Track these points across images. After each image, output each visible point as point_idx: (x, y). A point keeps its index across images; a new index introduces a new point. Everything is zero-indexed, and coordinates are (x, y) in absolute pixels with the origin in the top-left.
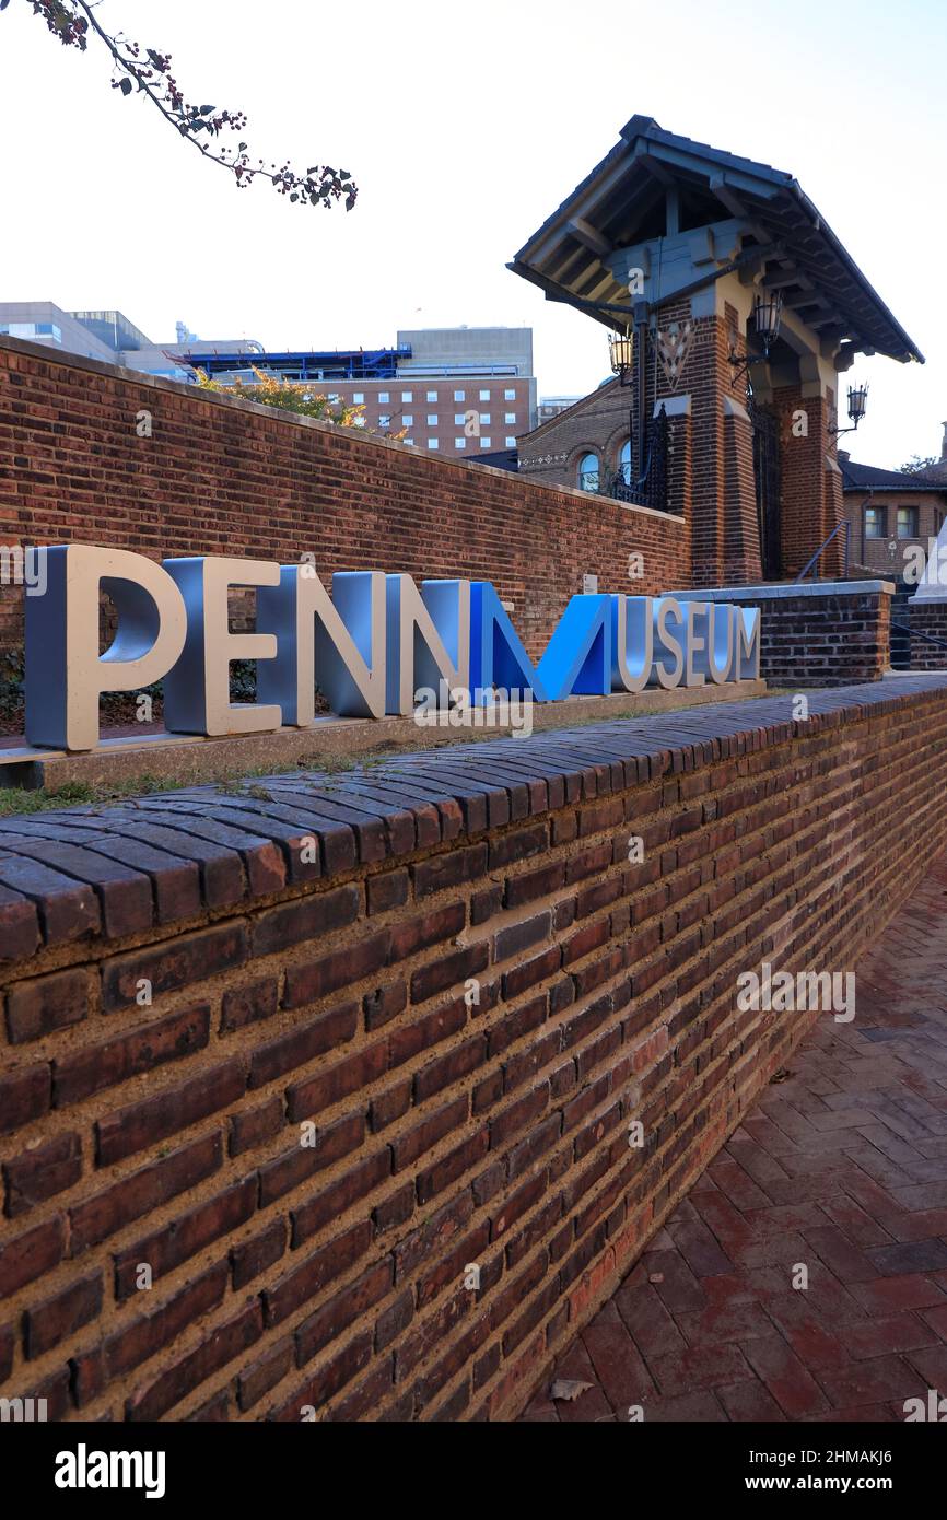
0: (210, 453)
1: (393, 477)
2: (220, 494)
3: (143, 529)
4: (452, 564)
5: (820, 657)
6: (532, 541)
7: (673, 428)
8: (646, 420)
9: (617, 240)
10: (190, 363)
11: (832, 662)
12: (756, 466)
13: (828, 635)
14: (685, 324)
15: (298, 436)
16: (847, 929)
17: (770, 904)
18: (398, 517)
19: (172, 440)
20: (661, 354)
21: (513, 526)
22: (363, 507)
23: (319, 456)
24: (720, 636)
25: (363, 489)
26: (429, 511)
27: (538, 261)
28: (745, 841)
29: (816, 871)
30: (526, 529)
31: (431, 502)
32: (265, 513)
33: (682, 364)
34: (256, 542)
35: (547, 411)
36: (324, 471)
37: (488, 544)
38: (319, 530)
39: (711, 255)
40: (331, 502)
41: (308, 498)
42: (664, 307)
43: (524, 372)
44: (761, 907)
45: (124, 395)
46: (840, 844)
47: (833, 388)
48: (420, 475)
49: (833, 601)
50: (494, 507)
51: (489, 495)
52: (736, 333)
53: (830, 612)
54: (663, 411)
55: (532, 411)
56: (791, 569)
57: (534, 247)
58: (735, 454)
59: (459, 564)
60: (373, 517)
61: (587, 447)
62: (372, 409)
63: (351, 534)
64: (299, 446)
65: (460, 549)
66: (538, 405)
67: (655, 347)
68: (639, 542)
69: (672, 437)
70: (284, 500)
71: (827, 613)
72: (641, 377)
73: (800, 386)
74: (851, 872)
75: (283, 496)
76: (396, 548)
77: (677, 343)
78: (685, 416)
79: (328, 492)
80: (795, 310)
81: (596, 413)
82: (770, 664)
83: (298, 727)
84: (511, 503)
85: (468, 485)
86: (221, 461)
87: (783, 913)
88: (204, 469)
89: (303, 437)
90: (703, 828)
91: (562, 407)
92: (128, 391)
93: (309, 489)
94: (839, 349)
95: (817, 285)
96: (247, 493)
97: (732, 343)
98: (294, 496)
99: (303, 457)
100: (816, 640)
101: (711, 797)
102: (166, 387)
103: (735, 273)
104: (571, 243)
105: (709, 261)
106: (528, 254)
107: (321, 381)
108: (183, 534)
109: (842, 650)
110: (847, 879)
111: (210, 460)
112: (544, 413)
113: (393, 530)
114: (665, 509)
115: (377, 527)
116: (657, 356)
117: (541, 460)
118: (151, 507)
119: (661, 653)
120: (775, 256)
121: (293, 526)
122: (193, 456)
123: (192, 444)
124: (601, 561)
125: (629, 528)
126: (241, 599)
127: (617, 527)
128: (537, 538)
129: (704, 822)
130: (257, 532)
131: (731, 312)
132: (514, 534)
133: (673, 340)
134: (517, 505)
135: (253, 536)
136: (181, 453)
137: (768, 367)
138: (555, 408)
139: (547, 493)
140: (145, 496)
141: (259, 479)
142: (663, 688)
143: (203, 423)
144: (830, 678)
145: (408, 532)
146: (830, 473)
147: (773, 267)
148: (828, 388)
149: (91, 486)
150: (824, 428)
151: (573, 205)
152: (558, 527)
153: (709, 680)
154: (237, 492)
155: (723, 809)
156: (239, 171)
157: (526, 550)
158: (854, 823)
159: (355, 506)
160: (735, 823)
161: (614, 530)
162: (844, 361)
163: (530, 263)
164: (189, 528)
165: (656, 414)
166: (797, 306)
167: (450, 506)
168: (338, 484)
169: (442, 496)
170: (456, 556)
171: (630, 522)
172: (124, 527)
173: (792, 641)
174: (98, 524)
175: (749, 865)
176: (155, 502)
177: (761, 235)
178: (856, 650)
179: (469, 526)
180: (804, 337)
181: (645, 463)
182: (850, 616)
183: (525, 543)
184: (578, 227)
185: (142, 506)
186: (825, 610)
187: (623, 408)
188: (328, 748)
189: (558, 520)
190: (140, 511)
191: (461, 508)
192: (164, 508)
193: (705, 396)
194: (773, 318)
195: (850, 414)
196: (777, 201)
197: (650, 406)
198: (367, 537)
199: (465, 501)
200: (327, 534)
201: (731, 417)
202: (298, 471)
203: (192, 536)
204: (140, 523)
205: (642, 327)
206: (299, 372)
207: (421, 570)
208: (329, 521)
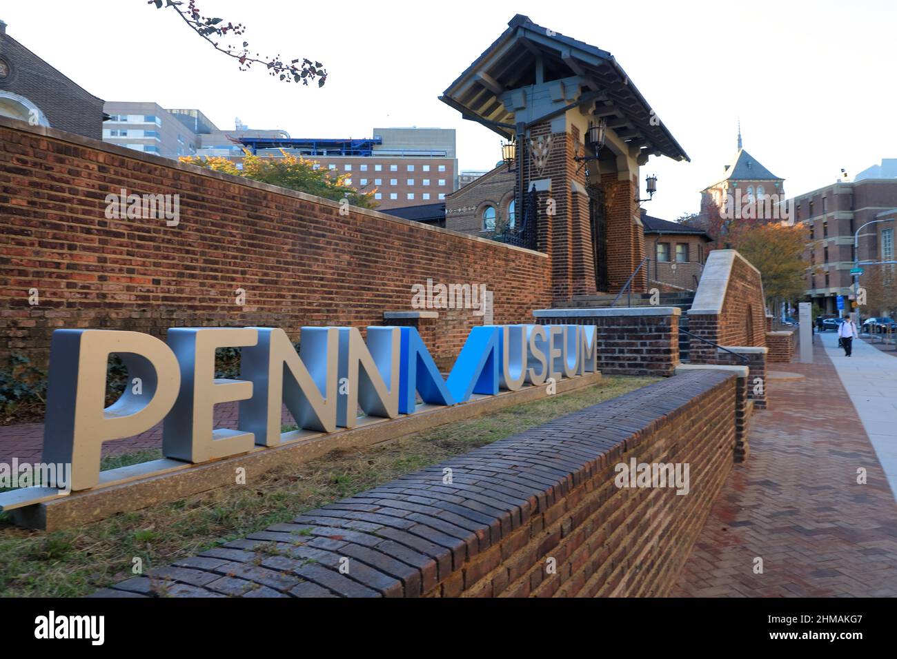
0: (238, 217)
1: (360, 231)
2: (243, 243)
3: (187, 268)
4: (399, 287)
5: (635, 355)
6: (451, 270)
7: (540, 198)
8: (524, 193)
9: (506, 85)
10: (242, 143)
11: (643, 359)
12: (591, 222)
13: (639, 342)
14: (547, 137)
15: (298, 206)
16: (662, 573)
17: (610, 579)
18: (364, 257)
19: (211, 209)
20: (533, 154)
21: (438, 261)
22: (341, 251)
23: (312, 218)
24: (571, 344)
25: (341, 239)
26: (384, 252)
27: (458, 96)
28: (592, 539)
29: (640, 540)
30: (447, 263)
31: (385, 247)
32: (273, 255)
33: (546, 160)
34: (266, 274)
35: (464, 178)
36: (315, 228)
37: (422, 273)
38: (310, 266)
39: (562, 97)
40: (319, 248)
41: (303, 246)
42: (533, 126)
43: (450, 155)
44: (604, 583)
45: (179, 179)
46: (655, 515)
47: (637, 175)
48: (379, 229)
49: (642, 320)
50: (427, 249)
51: (424, 242)
52: (578, 143)
53: (641, 326)
54: (534, 189)
55: (455, 178)
56: (614, 284)
57: (455, 88)
58: (578, 215)
59: (403, 286)
60: (347, 257)
61: (488, 203)
62: (356, 175)
63: (332, 268)
64: (298, 212)
65: (404, 276)
66: (459, 174)
67: (529, 150)
68: (519, 270)
69: (540, 204)
70: (287, 247)
71: (639, 327)
72: (521, 166)
73: (617, 173)
74: (664, 531)
75: (286, 244)
76: (361, 277)
77: (543, 148)
78: (547, 192)
79: (317, 241)
80: (614, 130)
81: (493, 183)
82: (603, 359)
83: (267, 447)
84: (437, 247)
85: (411, 236)
86: (244, 222)
87: (620, 581)
88: (233, 227)
89: (301, 206)
90: (561, 542)
91: (474, 177)
92: (182, 177)
93: (304, 239)
94: (640, 152)
95: (626, 115)
96: (261, 243)
97: (576, 148)
98: (294, 244)
99: (301, 219)
100: (632, 345)
101: (567, 516)
102: (209, 175)
103: (578, 107)
104: (478, 86)
105: (562, 100)
106: (451, 91)
107: (325, 156)
108: (216, 270)
109: (649, 352)
110: (661, 537)
111: (237, 221)
112: (462, 180)
113: (360, 265)
114: (535, 248)
115: (349, 264)
116: (530, 155)
117: (460, 210)
118: (194, 253)
119: (532, 361)
120: (601, 98)
121: (292, 264)
122: (225, 219)
123: (225, 211)
124: (495, 282)
125: (513, 261)
126: (254, 313)
127: (505, 260)
128: (454, 268)
129: (562, 537)
130: (267, 268)
131: (576, 131)
132: (440, 266)
133: (540, 146)
134: (442, 248)
135: (265, 270)
136: (217, 217)
137: (597, 162)
138: (469, 178)
139: (461, 240)
140: (190, 245)
141: (271, 234)
142: (534, 385)
143: (233, 198)
144: (641, 369)
145: (369, 267)
146: (636, 226)
147: (599, 104)
148: (634, 175)
149: (151, 239)
150: (632, 199)
151: (480, 64)
152: (467, 261)
153: (564, 376)
154: (255, 242)
155: (575, 521)
156: (242, 60)
157: (447, 276)
158: (664, 496)
159: (335, 250)
160: (585, 528)
161: (503, 263)
162: (643, 160)
163: (452, 98)
164: (220, 266)
165: (530, 190)
166: (614, 127)
167: (398, 249)
168: (324, 236)
169: (393, 243)
170: (401, 281)
171: (514, 257)
172: (173, 266)
173: (617, 345)
174: (155, 265)
175: (595, 556)
176: (197, 249)
177: (592, 86)
178: (657, 351)
179: (411, 262)
180: (620, 145)
181: (523, 219)
182: (653, 330)
183: (447, 272)
184: (482, 77)
185: (188, 252)
186: (637, 325)
187: (510, 180)
188: (289, 461)
189: (468, 257)
190: (186, 256)
191: (405, 251)
192: (203, 254)
193: (560, 180)
194: (600, 135)
195: (648, 191)
196: (602, 67)
197: (526, 185)
198: (342, 270)
199: (407, 246)
200: (315, 268)
201: (576, 193)
202: (297, 228)
203: (222, 272)
204: (186, 263)
205: (522, 137)
206: (312, 150)
207: (378, 290)
208: (317, 260)
